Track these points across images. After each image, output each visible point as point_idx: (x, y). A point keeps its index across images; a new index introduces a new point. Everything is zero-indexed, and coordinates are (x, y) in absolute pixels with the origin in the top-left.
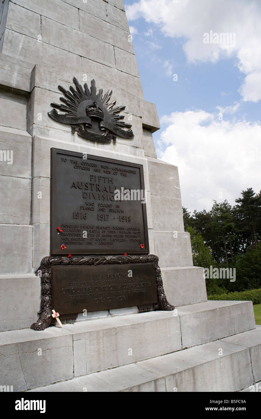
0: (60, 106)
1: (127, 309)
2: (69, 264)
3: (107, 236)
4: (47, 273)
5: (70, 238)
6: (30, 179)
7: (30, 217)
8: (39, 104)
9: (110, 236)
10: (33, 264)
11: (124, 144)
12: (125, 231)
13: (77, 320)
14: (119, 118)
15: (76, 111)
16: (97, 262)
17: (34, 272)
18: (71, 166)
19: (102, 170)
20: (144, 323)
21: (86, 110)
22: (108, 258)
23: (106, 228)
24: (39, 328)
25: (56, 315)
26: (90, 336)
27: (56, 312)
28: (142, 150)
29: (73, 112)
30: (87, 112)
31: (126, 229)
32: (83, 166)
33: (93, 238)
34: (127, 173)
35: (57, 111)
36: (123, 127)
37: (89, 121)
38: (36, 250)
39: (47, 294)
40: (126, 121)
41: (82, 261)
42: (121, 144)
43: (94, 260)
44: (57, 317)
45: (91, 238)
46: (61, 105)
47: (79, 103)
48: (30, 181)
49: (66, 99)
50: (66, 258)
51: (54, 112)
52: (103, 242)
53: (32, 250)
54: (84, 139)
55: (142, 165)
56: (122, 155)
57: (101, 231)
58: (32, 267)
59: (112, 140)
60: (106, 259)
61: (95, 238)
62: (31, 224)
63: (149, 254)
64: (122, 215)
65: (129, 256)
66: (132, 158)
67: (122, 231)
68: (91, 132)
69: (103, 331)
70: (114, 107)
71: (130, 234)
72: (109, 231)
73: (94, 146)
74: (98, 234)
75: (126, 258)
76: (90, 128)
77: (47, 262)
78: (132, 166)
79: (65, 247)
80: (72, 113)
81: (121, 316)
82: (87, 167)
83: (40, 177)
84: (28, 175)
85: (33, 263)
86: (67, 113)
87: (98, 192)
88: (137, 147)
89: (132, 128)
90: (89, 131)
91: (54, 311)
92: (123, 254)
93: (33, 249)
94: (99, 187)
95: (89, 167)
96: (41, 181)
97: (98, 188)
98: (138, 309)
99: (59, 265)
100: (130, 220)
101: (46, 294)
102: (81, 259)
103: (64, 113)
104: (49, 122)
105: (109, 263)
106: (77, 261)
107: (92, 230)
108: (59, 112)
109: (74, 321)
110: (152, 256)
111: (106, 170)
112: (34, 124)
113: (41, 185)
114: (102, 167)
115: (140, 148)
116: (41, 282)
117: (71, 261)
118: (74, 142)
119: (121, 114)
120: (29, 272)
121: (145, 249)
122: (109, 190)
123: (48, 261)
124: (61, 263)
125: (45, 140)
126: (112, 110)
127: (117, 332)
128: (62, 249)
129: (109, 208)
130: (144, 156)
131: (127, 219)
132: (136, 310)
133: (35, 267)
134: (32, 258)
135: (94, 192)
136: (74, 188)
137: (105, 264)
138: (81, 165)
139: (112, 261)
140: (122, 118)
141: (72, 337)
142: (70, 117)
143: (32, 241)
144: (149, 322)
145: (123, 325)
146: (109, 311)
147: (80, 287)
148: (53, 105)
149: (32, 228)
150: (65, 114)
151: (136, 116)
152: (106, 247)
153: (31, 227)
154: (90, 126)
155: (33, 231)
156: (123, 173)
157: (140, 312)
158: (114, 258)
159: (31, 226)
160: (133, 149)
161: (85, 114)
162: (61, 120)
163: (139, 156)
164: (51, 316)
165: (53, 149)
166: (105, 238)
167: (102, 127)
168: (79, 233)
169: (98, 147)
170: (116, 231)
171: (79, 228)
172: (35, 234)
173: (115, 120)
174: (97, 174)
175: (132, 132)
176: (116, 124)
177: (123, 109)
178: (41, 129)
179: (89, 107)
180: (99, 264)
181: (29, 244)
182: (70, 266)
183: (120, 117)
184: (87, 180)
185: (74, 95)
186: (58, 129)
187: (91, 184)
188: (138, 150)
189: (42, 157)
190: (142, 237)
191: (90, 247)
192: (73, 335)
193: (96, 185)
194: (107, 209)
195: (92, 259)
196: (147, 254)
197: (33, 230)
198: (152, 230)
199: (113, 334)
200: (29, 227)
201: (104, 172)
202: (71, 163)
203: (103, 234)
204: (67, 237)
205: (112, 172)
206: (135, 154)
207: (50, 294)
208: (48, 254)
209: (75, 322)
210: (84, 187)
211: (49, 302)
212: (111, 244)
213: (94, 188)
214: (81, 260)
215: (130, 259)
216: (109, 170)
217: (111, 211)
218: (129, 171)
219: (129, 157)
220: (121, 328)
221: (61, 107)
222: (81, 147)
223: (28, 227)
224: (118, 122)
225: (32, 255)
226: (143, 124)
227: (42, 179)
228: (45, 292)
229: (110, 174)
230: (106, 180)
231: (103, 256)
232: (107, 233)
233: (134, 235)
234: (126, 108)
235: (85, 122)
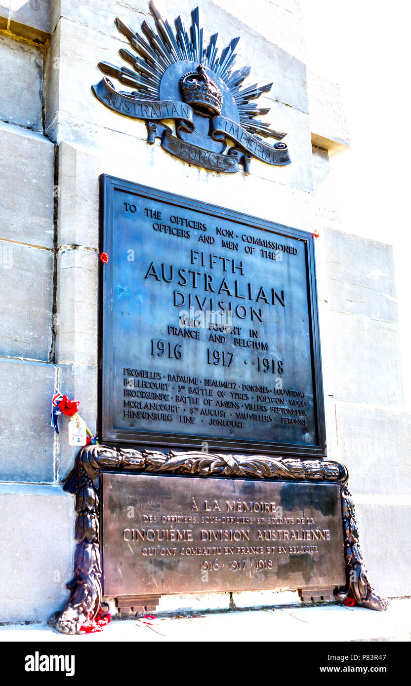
0: (120, 70)
2: (141, 468)
3: (227, 405)
4: (91, 486)
5: (144, 401)
6: (50, 249)
7: (51, 344)
8: (70, 64)
9: (236, 406)
10: (57, 461)
11: (268, 180)
12: (271, 395)
14: (257, 111)
15: (158, 88)
16: (207, 469)
17: (60, 482)
18: (147, 225)
19: (218, 238)
21: (180, 84)
22: (232, 460)
23: (226, 385)
29: (150, 88)
30: (183, 90)
31: (273, 391)
32: (175, 226)
33: (196, 406)
34: (277, 252)
35: (112, 84)
36: (266, 135)
37: (188, 115)
38: (64, 428)
39: (90, 541)
40: (273, 121)
41: (173, 464)
42: (260, 178)
43: (199, 465)
45: (193, 406)
46: (123, 69)
47: (166, 68)
48: (50, 255)
49: (135, 54)
50: (134, 451)
52: (220, 419)
55: (312, 235)
57: (215, 390)
58: (55, 467)
59: (240, 167)
60: (226, 463)
61: (201, 407)
63: (326, 459)
64: (262, 355)
65: (281, 461)
67: (264, 395)
68: (193, 143)
70: (245, 83)
71: (282, 406)
72: (233, 392)
74: (208, 398)
75: (273, 464)
76: (190, 132)
77: (89, 458)
78: (287, 234)
80: (148, 92)
82: (184, 228)
83: (75, 247)
84: (44, 239)
85: (56, 458)
86: (136, 90)
89: (287, 141)
90: (187, 139)
94: (210, 282)
95: (188, 229)
96: (77, 257)
97: (209, 284)
98: (300, 597)
99: (117, 468)
100: (281, 369)
101: (86, 540)
102: (169, 458)
103: (129, 90)
105: (233, 473)
106: (160, 463)
107: (195, 386)
108: (118, 87)
110: (333, 465)
111: (226, 239)
113: (76, 265)
114: (219, 231)
116: (75, 508)
117: (147, 461)
119: (262, 102)
120: (48, 479)
121: (315, 446)
122: (234, 291)
123: (92, 457)
124: (122, 466)
125: (86, 155)
126: (241, 90)
129: (233, 336)
131: (276, 366)
133: (61, 470)
134: (56, 447)
135: (200, 291)
136: (152, 280)
137: (225, 476)
138: (169, 224)
139: (239, 470)
140: (264, 111)
142: (143, 102)
147: (165, 529)
148: (104, 68)
149: (56, 371)
151: (297, 110)
153: (53, 370)
154: (189, 128)
155: (58, 379)
156: (268, 250)
158: (244, 461)
159: (52, 366)
162: (121, 106)
165: (105, 177)
166: (224, 409)
167: (220, 133)
168: (164, 392)
170: (250, 394)
171: (164, 381)
173: (247, 116)
174: (207, 249)
175: (287, 150)
176: (251, 128)
177: (267, 88)
178: (76, 128)
179: (188, 78)
180: (210, 474)
181: (49, 410)
182: (143, 473)
183: (259, 110)
184: (182, 260)
185: (153, 44)
187: (194, 273)
189: (79, 195)
190: (310, 414)
191: (190, 429)
193: (205, 275)
194: (229, 338)
195: (194, 461)
196: (322, 458)
197: (58, 377)
198: (333, 399)
200: (49, 368)
201: (224, 245)
202: (147, 216)
203: (219, 399)
204: (136, 399)
205: (242, 245)
207: (97, 542)
210: (176, 278)
212: (238, 425)
213: (200, 282)
214: (170, 461)
215: (283, 467)
216: (234, 240)
217: (237, 342)
218: (281, 245)
221: (122, 74)
224: (256, 123)
227: (80, 251)
228: (84, 537)
229: (237, 250)
230: (228, 265)
231: (221, 455)
232: (227, 398)
233: (290, 408)
234: (273, 87)
235: (179, 117)
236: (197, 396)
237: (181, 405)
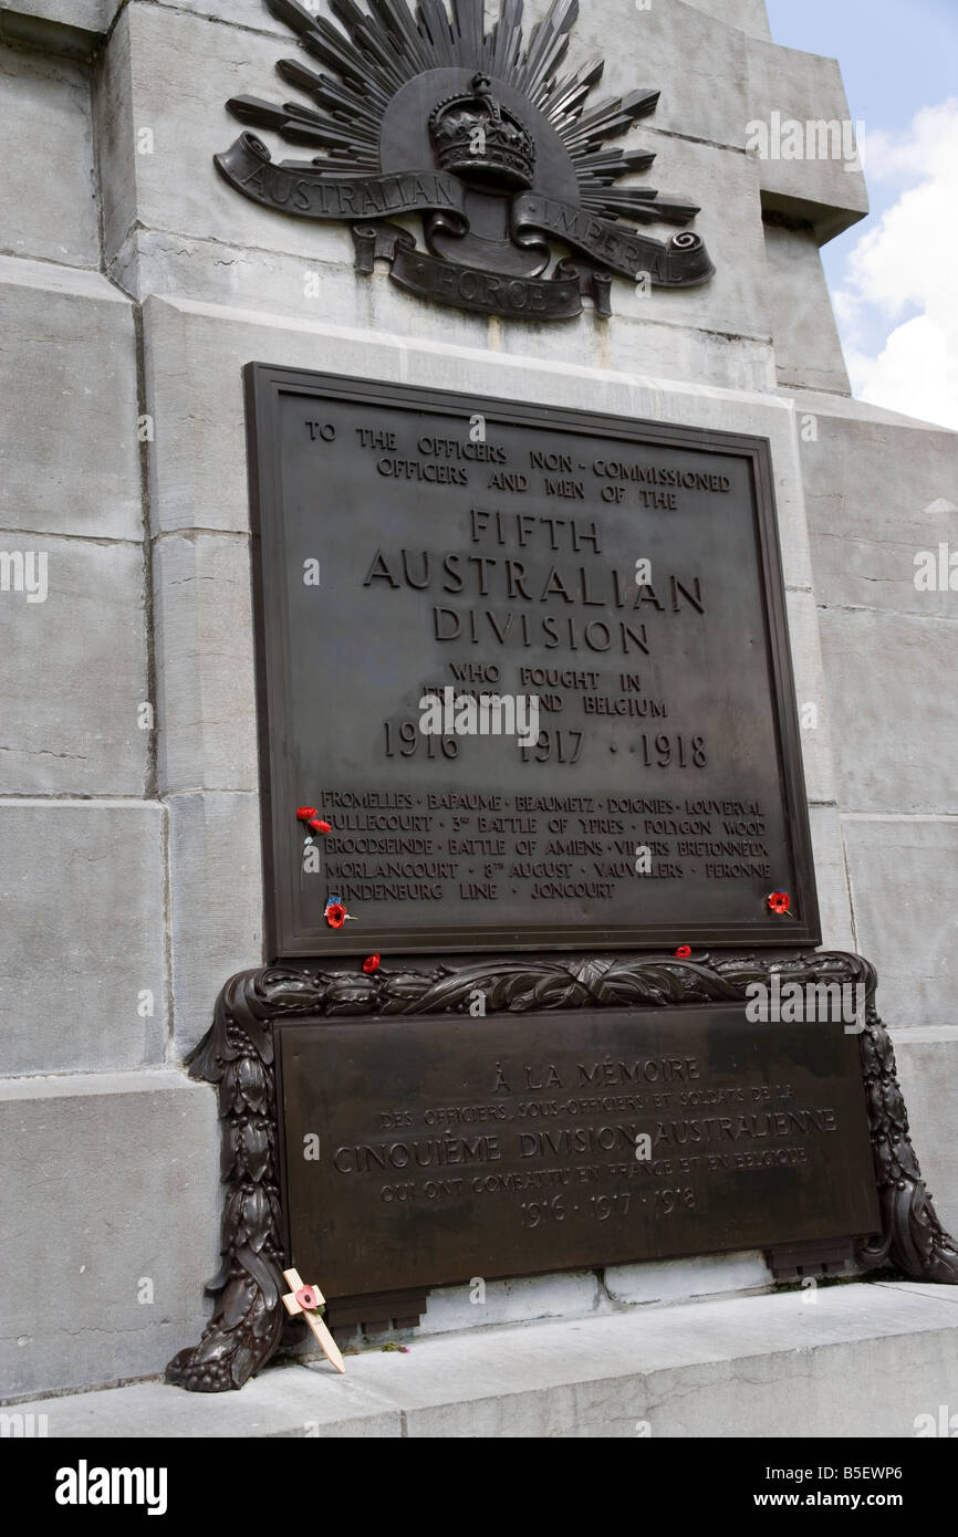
0: (282, 112)
1: (703, 1266)
2: (370, 1008)
3: (574, 849)
4: (253, 1059)
5: (373, 862)
6: (138, 543)
7: (148, 756)
8: (158, 110)
9: (594, 849)
10: (172, 1015)
11: (656, 323)
12: (680, 817)
13: (427, 1323)
14: (623, 165)
15: (373, 140)
16: (527, 997)
17: (180, 1061)
18: (363, 465)
19: (536, 477)
20: (810, 1354)
21: (432, 129)
22: (589, 971)
23: (567, 805)
24: (216, 1377)
25: (308, 1299)
26: (502, 1419)
27: (307, 1280)
28: (763, 351)
29: (356, 145)
31: (683, 807)
32: (431, 460)
33: (499, 859)
34: (681, 493)
35: (265, 149)
36: (646, 220)
37: (450, 198)
38: (187, 939)
39: (257, 1179)
40: (665, 183)
41: (443, 992)
42: (636, 322)
43: (508, 988)
44: (311, 1310)
45: (489, 860)
46: (286, 107)
47: (391, 91)
48: (136, 555)
49: (316, 70)
50: (355, 974)
51: (252, 152)
52: (556, 882)
53: (168, 938)
54: (427, 307)
55: (765, 441)
56: (644, 390)
57: (543, 819)
58: (168, 1028)
59: (587, 303)
60: (574, 979)
61: (510, 859)
62: (153, 792)
63: (818, 950)
64: (654, 728)
65: (706, 962)
66: (703, 399)
67: (661, 818)
69: (574, 1390)
70: (592, 102)
71: (705, 838)
72: (586, 817)
73: (487, 346)
74: (527, 838)
75: (689, 971)
76: (460, 237)
77: (248, 999)
78: (704, 447)
79: (347, 916)
80: (353, 154)
81: (672, 1304)
82: (453, 463)
83: (193, 532)
84: (123, 520)
85: (170, 1008)
86: (322, 155)
87: (520, 606)
88: (730, 337)
89: (702, 227)
90: (453, 255)
91: (292, 1275)
92: (672, 951)
93: (171, 934)
94: (521, 578)
95: (464, 464)
96: (199, 555)
97: (517, 582)
98: (768, 1266)
99: (314, 1014)
100: (701, 754)
101: (247, 1179)
102: (435, 981)
103: (305, 156)
104: (226, 212)
105: (593, 999)
106: (416, 993)
107: (495, 815)
108: (280, 152)
109: (405, 1332)
110: (837, 960)
111: (556, 477)
112: (143, 227)
113: (199, 574)
114: (536, 460)
115: (747, 343)
116: (220, 1112)
117: (383, 991)
118: (371, 325)
119: (633, 142)
120: (154, 1057)
121: (794, 921)
122: (579, 591)
123: (254, 996)
124: (326, 1007)
125: (210, 320)
126: (580, 121)
127: (654, 1400)
128: (331, 926)
129: (581, 693)
130: (772, 385)
131: (689, 751)
132: (753, 1271)
133: (183, 1033)
134: (169, 983)
135: (498, 603)
136: (381, 589)
137: (570, 1005)
138: (415, 457)
139: (608, 991)
140: (642, 163)
141: (399, 1424)
142: (341, 180)
143: (162, 888)
144: (837, 1345)
145: (686, 1362)
146: (600, 1274)
147: (432, 1138)
148: (241, 110)
149: (161, 818)
150: (315, 162)
151: (724, 147)
152: (570, 912)
153: (155, 812)
155: (167, 833)
156: (658, 489)
157: (780, 1287)
158: (618, 971)
159: (153, 804)
160: (709, 349)
161: (425, 157)
162: (290, 196)
163: (743, 387)
164: (281, 1306)
165: (256, 370)
166: (564, 859)
167: (529, 230)
168: (421, 836)
169: (507, 349)
170: (628, 819)
171: (420, 811)
172: (180, 848)
173: (597, 180)
174: (509, 504)
175: (702, 247)
176: (610, 208)
177: (645, 107)
178: (181, 260)
179: (446, 113)
180: (536, 1006)
181: (150, 902)
182: (376, 1018)
183: (627, 161)
184: (454, 539)
185: (359, 39)
186: (277, 254)
187: (479, 561)
188: (738, 355)
189: (198, 416)
190: (777, 852)
191: (485, 913)
192: (403, 1413)
193: (508, 562)
194: (572, 699)
195: (496, 980)
196: (809, 948)
197: (166, 826)
198: (831, 810)
199: (631, 1412)
200: (146, 809)
201: (550, 490)
202: (364, 445)
203: (554, 838)
204: (355, 858)
205: (594, 485)
206: (721, 379)
207: (273, 1182)
208: (254, 959)
209: (412, 1338)
210: (438, 579)
211: (265, 1227)
212: (601, 892)
213: (496, 580)
214: (438, 988)
215: (713, 975)
216: (575, 477)
217: (591, 706)
218: (690, 474)
219: (689, 397)
220: (676, 1375)
221: (289, 119)
222: (413, 354)
223: (141, 810)
224: (620, 193)
225: (168, 962)
226: (766, 196)
227: (204, 541)
228: (241, 1172)
229: (582, 497)
230: (563, 536)
231: (560, 963)
232: (573, 833)
233: (725, 839)
234: (660, 100)
235: (431, 206)
236: (500, 837)
237: (464, 862)
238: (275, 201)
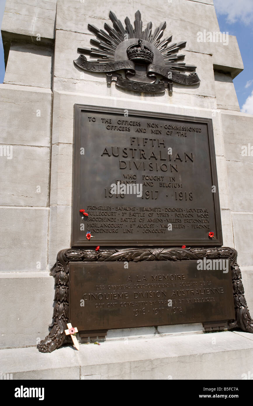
0: (91, 50)
1: (185, 326)
2: (95, 259)
3: (156, 221)
4: (63, 271)
5: (99, 224)
6: (48, 147)
7: (47, 197)
8: (61, 52)
10: (48, 259)
11: (185, 93)
12: (184, 213)
13: (107, 339)
14: (177, 58)
15: (113, 55)
16: (139, 257)
17: (49, 270)
18: (102, 127)
19: (149, 129)
20: (201, 356)
21: (127, 51)
22: (155, 252)
23: (154, 210)
24: (44, 349)
25: (72, 331)
27: (73, 326)
28: (213, 100)
29: (108, 56)
30: (129, 54)
31: (186, 210)
32: (120, 126)
33: (134, 223)
34: (188, 133)
35: (85, 58)
36: (183, 70)
37: (131, 67)
38: (52, 241)
39: (61, 301)
40: (188, 62)
41: (115, 256)
42: (180, 93)
43: (133, 255)
44: (72, 334)
45: (131, 223)
46: (91, 49)
47: (118, 44)
48: (48, 150)
49: (99, 41)
50: (92, 251)
51: (82, 60)
52: (149, 229)
53: (48, 241)
54: (125, 91)
55: (211, 120)
56: (179, 108)
57: (147, 213)
58: (47, 262)
59: (166, 90)
60: (152, 254)
61: (137, 223)
62: (49, 205)
63: (222, 246)
64: (179, 190)
65: (189, 249)
66: (195, 110)
67: (179, 213)
68: (134, 81)
69: (130, 363)
70: (169, 45)
71: (192, 218)
72: (159, 213)
73: (140, 99)
74: (142, 218)
75: (184, 252)
77: (63, 256)
78: (194, 121)
79: (91, 236)
80: (108, 58)
81: (176, 335)
82: (126, 126)
83: (58, 144)
84: (45, 142)
85: (48, 257)
87: (143, 160)
88: (204, 97)
89: (197, 71)
90: (131, 79)
91: (69, 325)
92: (181, 247)
93: (49, 239)
94: (143, 153)
95: (129, 126)
96: (59, 149)
98: (203, 327)
99: (80, 261)
100: (191, 197)
101: (59, 300)
102: (113, 253)
103: (96, 60)
104: (75, 72)
105: (157, 258)
106: (107, 256)
107: (134, 212)
108: (88, 58)
109: (102, 339)
110: (226, 249)
111: (154, 129)
112: (55, 76)
113: (59, 153)
114: (149, 125)
115: (209, 98)
116: (55, 284)
117: (99, 255)
118: (110, 96)
119: (180, 53)
120: (43, 269)
121: (216, 239)
122: (159, 157)
123: (65, 256)
124: (83, 259)
125: (66, 95)
127: (154, 366)
128: (87, 239)
129: (159, 182)
130: (216, 107)
131: (188, 197)
133: (50, 264)
134: (48, 251)
135: (137, 159)
136: (106, 156)
137: (150, 260)
138: (116, 125)
139: (161, 257)
140: (182, 58)
142: (103, 64)
143: (47, 228)
145: (166, 356)
146: (156, 327)
147: (110, 293)
148: (80, 51)
149: (48, 211)
150: (98, 60)
151: (203, 54)
152: (154, 237)
153: (46, 210)
154: (132, 73)
155: (49, 215)
156: (182, 132)
158: (164, 251)
159: (48, 208)
160: (199, 99)
162: (91, 68)
163: (208, 108)
164: (64, 333)
165: (77, 105)
166: (152, 223)
167: (152, 73)
168: (114, 217)
169: (145, 100)
170: (170, 213)
171: (113, 211)
172: (52, 219)
173: (170, 62)
174: (141, 135)
175: (197, 75)
176: (173, 67)
178: (64, 83)
179: (131, 48)
180: (141, 260)
181: (44, 232)
182: (97, 262)
183: (178, 57)
184: (125, 144)
185: (111, 34)
186: (88, 81)
187: (132, 149)
188: (207, 101)
189: (62, 117)
190: (212, 222)
191: (130, 237)
192: (80, 366)
193: (140, 150)
194: (156, 184)
195: (130, 254)
196: (220, 246)
197: (49, 214)
198: (228, 211)
200: (44, 210)
201: (152, 132)
202: (103, 122)
203: (149, 218)
204: (95, 222)
205: (164, 131)
206: (202, 106)
207: (66, 301)
208: (68, 247)
209: (103, 341)
210: (122, 154)
211: (62, 313)
212: (161, 231)
213: (136, 154)
214: (114, 255)
215: (191, 253)
216: (159, 129)
217: (161, 185)
218: (190, 128)
219: (191, 110)
221: (92, 51)
222: (118, 101)
223: (42, 210)
224: (175, 64)
225: (48, 246)
226: (215, 66)
227: (61, 145)
228: (58, 299)
229: (161, 134)
230: (155, 143)
231: (149, 249)
232: (155, 216)
233: (197, 219)
234: (187, 44)
235: (126, 68)
236: (135, 217)
237: (124, 223)
238: (87, 69)
